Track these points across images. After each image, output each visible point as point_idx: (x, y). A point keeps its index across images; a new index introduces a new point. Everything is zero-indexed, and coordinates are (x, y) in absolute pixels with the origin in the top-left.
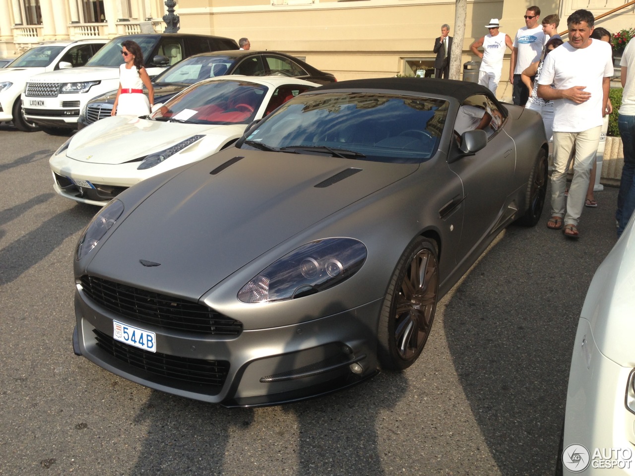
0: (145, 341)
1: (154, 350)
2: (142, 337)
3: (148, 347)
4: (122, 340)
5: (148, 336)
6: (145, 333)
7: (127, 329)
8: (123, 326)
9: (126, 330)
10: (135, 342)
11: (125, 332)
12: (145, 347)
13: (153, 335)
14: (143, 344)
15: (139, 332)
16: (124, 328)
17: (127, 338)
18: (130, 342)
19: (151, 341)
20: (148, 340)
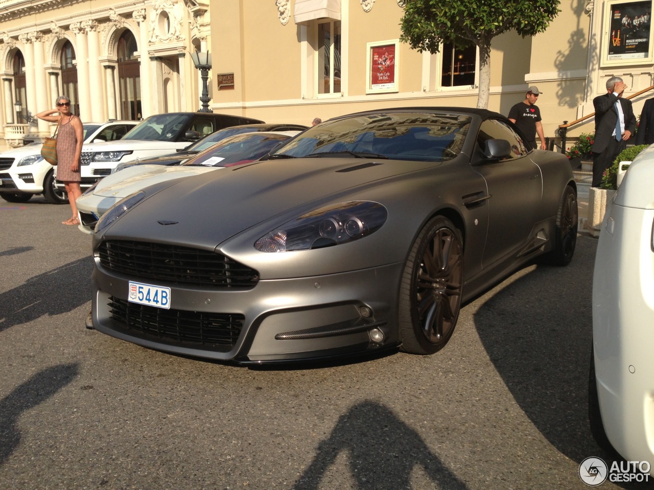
0: (159, 299)
1: (168, 306)
2: (156, 294)
3: (162, 304)
4: (137, 301)
5: (163, 292)
6: (160, 289)
7: (142, 288)
8: (138, 286)
9: (141, 290)
10: (149, 300)
11: (140, 292)
12: (159, 305)
13: (168, 290)
14: (157, 302)
15: (154, 289)
16: (140, 288)
17: (141, 298)
18: (145, 302)
19: (166, 297)
20: (163, 297)
